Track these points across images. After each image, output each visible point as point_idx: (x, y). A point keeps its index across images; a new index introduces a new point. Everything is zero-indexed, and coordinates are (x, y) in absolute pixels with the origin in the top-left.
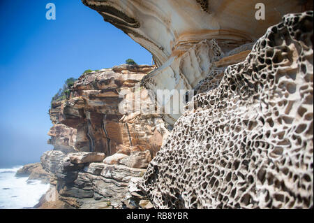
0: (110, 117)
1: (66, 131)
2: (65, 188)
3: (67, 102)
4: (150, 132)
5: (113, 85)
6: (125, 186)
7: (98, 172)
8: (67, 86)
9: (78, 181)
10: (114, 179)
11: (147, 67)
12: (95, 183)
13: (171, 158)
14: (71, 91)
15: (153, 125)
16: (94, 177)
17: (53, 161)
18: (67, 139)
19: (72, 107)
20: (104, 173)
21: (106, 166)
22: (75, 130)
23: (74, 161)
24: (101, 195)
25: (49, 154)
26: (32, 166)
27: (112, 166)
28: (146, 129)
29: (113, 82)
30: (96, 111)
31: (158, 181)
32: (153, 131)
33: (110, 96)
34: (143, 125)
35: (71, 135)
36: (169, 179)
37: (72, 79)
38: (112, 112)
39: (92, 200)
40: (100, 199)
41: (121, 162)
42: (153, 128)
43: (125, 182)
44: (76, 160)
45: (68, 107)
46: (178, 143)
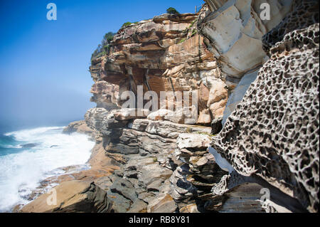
0: (153, 72)
1: (108, 87)
2: (111, 144)
3: (108, 58)
4: (196, 85)
5: (154, 37)
6: (171, 142)
7: (143, 128)
8: (106, 41)
9: (123, 138)
10: (159, 135)
11: (190, 15)
12: (140, 139)
13: (260, 112)
14: (111, 46)
15: (198, 78)
16: (139, 133)
17: (97, 118)
18: (109, 96)
19: (112, 63)
20: (148, 129)
21: (150, 122)
22: (117, 87)
23: (118, 118)
24: (146, 151)
25: (92, 112)
26: (76, 124)
27: (157, 122)
28: (191, 83)
29: (154, 34)
30: (137, 65)
31: (240, 138)
32: (199, 85)
33: (152, 49)
34: (188, 79)
35: (113, 91)
36: (257, 137)
37: (110, 34)
38: (154, 66)
39: (138, 156)
40: (146, 154)
41: (166, 118)
42: (199, 82)
43: (170, 137)
44: (120, 116)
45: (108, 63)
46: (268, 93)
